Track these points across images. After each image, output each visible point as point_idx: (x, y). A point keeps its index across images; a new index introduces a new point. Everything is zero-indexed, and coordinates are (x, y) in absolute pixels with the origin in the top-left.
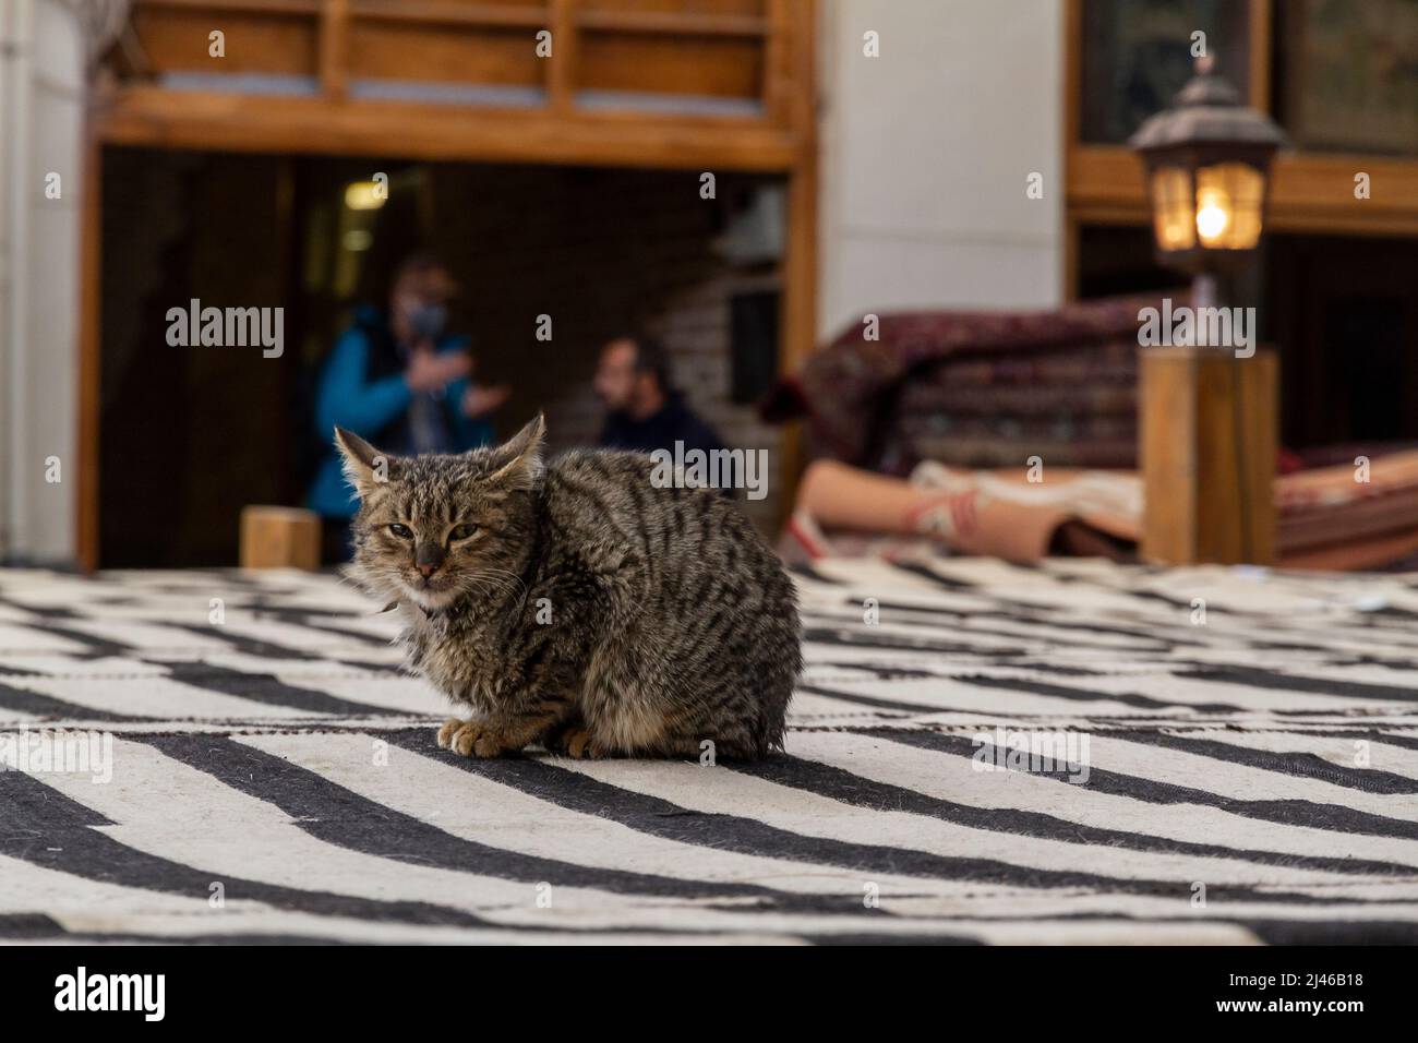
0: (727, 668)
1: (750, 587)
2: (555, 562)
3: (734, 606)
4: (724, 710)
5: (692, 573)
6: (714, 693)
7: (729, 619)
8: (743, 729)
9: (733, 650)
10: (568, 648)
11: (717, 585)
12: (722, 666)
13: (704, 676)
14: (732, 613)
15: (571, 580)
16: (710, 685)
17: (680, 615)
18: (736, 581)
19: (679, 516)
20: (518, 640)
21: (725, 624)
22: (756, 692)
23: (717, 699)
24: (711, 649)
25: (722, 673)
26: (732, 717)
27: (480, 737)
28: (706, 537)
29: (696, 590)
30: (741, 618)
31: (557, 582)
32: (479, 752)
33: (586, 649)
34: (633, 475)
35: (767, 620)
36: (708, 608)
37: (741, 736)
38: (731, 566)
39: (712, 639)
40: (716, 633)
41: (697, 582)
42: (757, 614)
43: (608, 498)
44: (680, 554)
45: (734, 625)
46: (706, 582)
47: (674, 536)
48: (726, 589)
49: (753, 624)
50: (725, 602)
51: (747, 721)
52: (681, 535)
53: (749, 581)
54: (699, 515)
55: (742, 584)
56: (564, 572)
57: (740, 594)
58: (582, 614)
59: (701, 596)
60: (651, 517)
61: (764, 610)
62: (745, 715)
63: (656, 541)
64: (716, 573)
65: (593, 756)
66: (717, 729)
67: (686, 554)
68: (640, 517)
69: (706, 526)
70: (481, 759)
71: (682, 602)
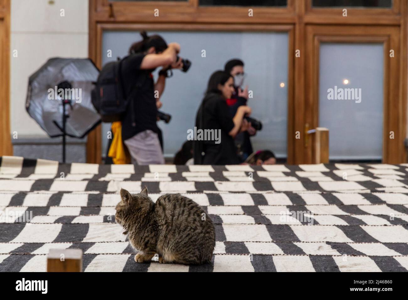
0: (190, 246)
1: (198, 228)
2: (151, 223)
3: (193, 232)
4: (189, 254)
5: (183, 225)
6: (187, 251)
7: (191, 235)
8: (195, 258)
9: (192, 242)
10: (153, 241)
11: (189, 228)
12: (188, 245)
13: (183, 248)
14: (193, 234)
15: (154, 227)
16: (185, 249)
17: (179, 234)
18: (194, 226)
19: (183, 211)
20: (143, 240)
21: (190, 236)
22: (199, 250)
23: (187, 252)
24: (185, 241)
25: (188, 247)
26: (192, 255)
27: (139, 258)
28: (189, 216)
29: (184, 228)
30: (195, 235)
31: (152, 227)
32: (139, 261)
33: (156, 241)
34: (176, 201)
35: (202, 235)
36: (187, 232)
37: (194, 259)
38: (194, 223)
39: (186, 239)
40: (188, 238)
41: (184, 227)
42: (199, 233)
43: (167, 207)
44: (181, 220)
45: (192, 236)
46: (186, 227)
47: (181, 216)
48: (191, 228)
49: (198, 236)
50: (191, 231)
51: (196, 256)
52: (182, 216)
53: (198, 226)
54: (189, 211)
55: (196, 227)
56: (153, 225)
57: (195, 229)
58: (156, 234)
59: (185, 230)
60: (176, 211)
61: (202, 232)
62: (196, 255)
63: (175, 217)
64: (189, 225)
65: (164, 263)
66: (188, 258)
67: (182, 221)
68: (173, 211)
69: (190, 213)
70: (139, 263)
71: (180, 231)
